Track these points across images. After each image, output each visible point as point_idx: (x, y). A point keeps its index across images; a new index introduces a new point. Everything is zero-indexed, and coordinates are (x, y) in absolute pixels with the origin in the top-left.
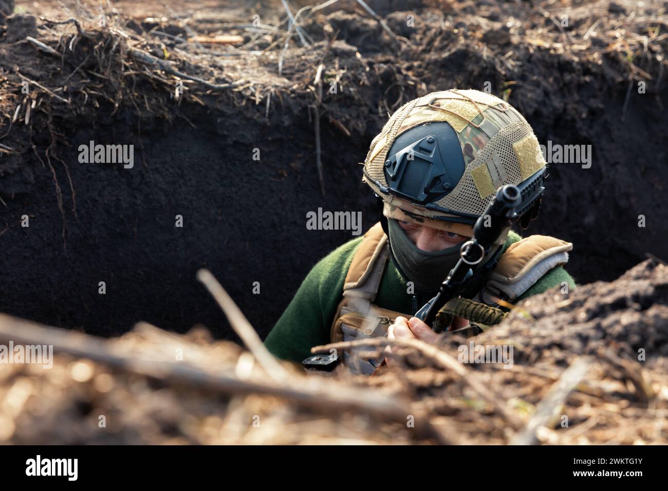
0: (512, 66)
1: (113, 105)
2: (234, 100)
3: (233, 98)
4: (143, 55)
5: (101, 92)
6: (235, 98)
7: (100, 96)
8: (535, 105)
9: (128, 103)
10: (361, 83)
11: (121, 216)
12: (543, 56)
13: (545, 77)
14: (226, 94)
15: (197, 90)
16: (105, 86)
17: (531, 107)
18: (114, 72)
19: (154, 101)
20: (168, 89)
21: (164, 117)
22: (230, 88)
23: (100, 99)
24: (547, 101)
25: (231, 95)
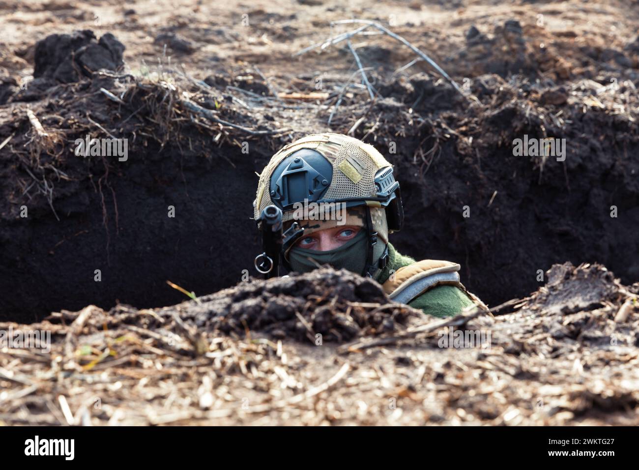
0: (561, 124)
1: (160, 144)
2: (271, 144)
3: (271, 143)
4: (190, 105)
5: (152, 134)
6: (273, 143)
7: (150, 137)
8: (580, 161)
9: (173, 144)
10: (397, 134)
11: (164, 236)
12: (596, 116)
13: (596, 135)
14: (265, 139)
15: (240, 135)
16: (156, 129)
17: (574, 162)
18: (164, 118)
19: (197, 143)
20: (211, 134)
21: (204, 157)
22: (270, 135)
23: (150, 140)
24: (593, 157)
25: (269, 141)
